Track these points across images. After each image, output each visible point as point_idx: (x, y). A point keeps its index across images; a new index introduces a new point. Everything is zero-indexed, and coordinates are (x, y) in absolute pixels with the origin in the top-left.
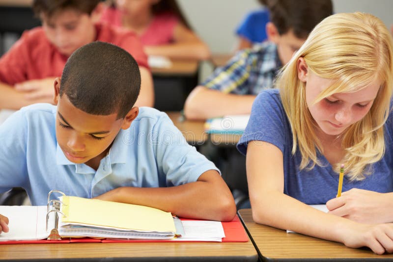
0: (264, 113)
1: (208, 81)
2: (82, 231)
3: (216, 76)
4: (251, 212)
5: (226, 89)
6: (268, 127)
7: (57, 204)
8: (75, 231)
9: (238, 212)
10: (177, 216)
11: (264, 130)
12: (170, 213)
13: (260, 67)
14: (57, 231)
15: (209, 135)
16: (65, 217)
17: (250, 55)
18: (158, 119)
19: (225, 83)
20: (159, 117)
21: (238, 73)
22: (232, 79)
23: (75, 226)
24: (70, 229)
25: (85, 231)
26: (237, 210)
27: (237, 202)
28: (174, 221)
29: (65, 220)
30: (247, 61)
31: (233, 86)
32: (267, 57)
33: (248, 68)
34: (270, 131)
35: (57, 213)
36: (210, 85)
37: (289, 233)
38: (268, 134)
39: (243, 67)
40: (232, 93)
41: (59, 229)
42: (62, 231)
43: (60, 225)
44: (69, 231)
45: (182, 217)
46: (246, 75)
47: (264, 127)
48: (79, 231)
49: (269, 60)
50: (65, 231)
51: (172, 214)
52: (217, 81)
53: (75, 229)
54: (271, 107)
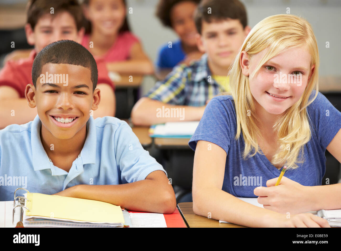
0: (213, 118)
1: (150, 93)
2: (44, 223)
3: (157, 88)
4: (192, 205)
5: (166, 99)
6: (215, 130)
7: (22, 200)
8: (38, 223)
9: (178, 205)
10: (125, 209)
11: (211, 132)
12: (120, 206)
13: (194, 77)
14: (22, 224)
15: (153, 139)
16: (29, 211)
17: (184, 69)
18: (119, 126)
19: (165, 93)
20: (120, 124)
21: (175, 84)
22: (171, 89)
23: (37, 219)
24: (33, 222)
25: (47, 223)
26: (177, 203)
27: (177, 196)
28: (123, 213)
29: (29, 213)
30: (182, 74)
31: (171, 96)
32: (199, 69)
33: (184, 80)
34: (217, 133)
35: (22, 208)
36: (152, 96)
37: (221, 223)
38: (215, 136)
39: (180, 79)
40: (171, 102)
41: (24, 221)
42: (26, 223)
43: (24, 218)
44: (32, 224)
45: (129, 210)
46: (182, 85)
47: (212, 130)
48: (41, 223)
49: (201, 71)
50: (29, 224)
51: (121, 207)
52: (158, 92)
53: (37, 222)
54: (219, 112)
